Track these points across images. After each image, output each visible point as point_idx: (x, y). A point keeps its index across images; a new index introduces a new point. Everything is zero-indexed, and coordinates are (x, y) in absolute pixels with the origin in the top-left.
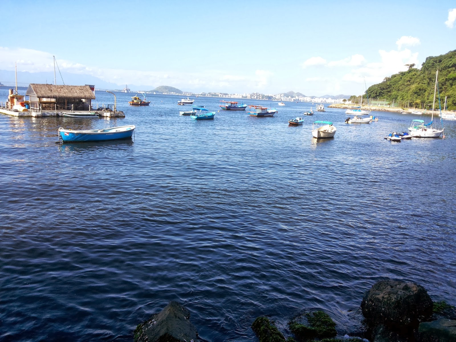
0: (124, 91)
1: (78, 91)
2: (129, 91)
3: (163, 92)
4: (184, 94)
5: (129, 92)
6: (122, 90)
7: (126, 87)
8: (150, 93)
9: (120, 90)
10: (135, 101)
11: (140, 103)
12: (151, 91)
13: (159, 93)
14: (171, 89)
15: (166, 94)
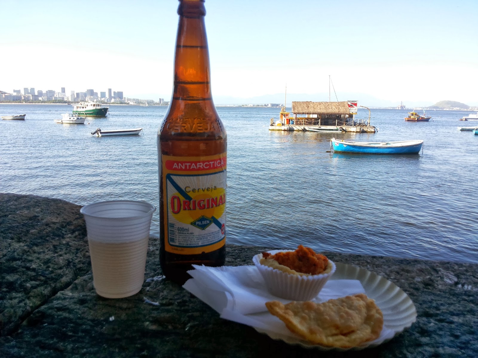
0: (398, 108)
1: (334, 107)
2: (405, 107)
3: (444, 108)
4: (471, 109)
5: (405, 109)
6: (396, 108)
7: (401, 104)
8: (428, 109)
9: (395, 108)
10: (412, 117)
11: (416, 119)
12: (430, 107)
13: (439, 108)
14: (455, 104)
15: (448, 109)
